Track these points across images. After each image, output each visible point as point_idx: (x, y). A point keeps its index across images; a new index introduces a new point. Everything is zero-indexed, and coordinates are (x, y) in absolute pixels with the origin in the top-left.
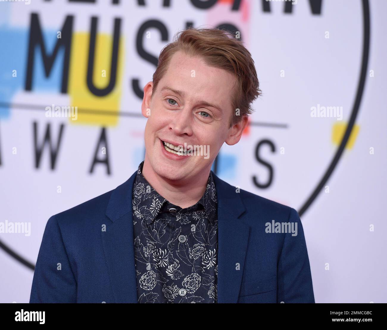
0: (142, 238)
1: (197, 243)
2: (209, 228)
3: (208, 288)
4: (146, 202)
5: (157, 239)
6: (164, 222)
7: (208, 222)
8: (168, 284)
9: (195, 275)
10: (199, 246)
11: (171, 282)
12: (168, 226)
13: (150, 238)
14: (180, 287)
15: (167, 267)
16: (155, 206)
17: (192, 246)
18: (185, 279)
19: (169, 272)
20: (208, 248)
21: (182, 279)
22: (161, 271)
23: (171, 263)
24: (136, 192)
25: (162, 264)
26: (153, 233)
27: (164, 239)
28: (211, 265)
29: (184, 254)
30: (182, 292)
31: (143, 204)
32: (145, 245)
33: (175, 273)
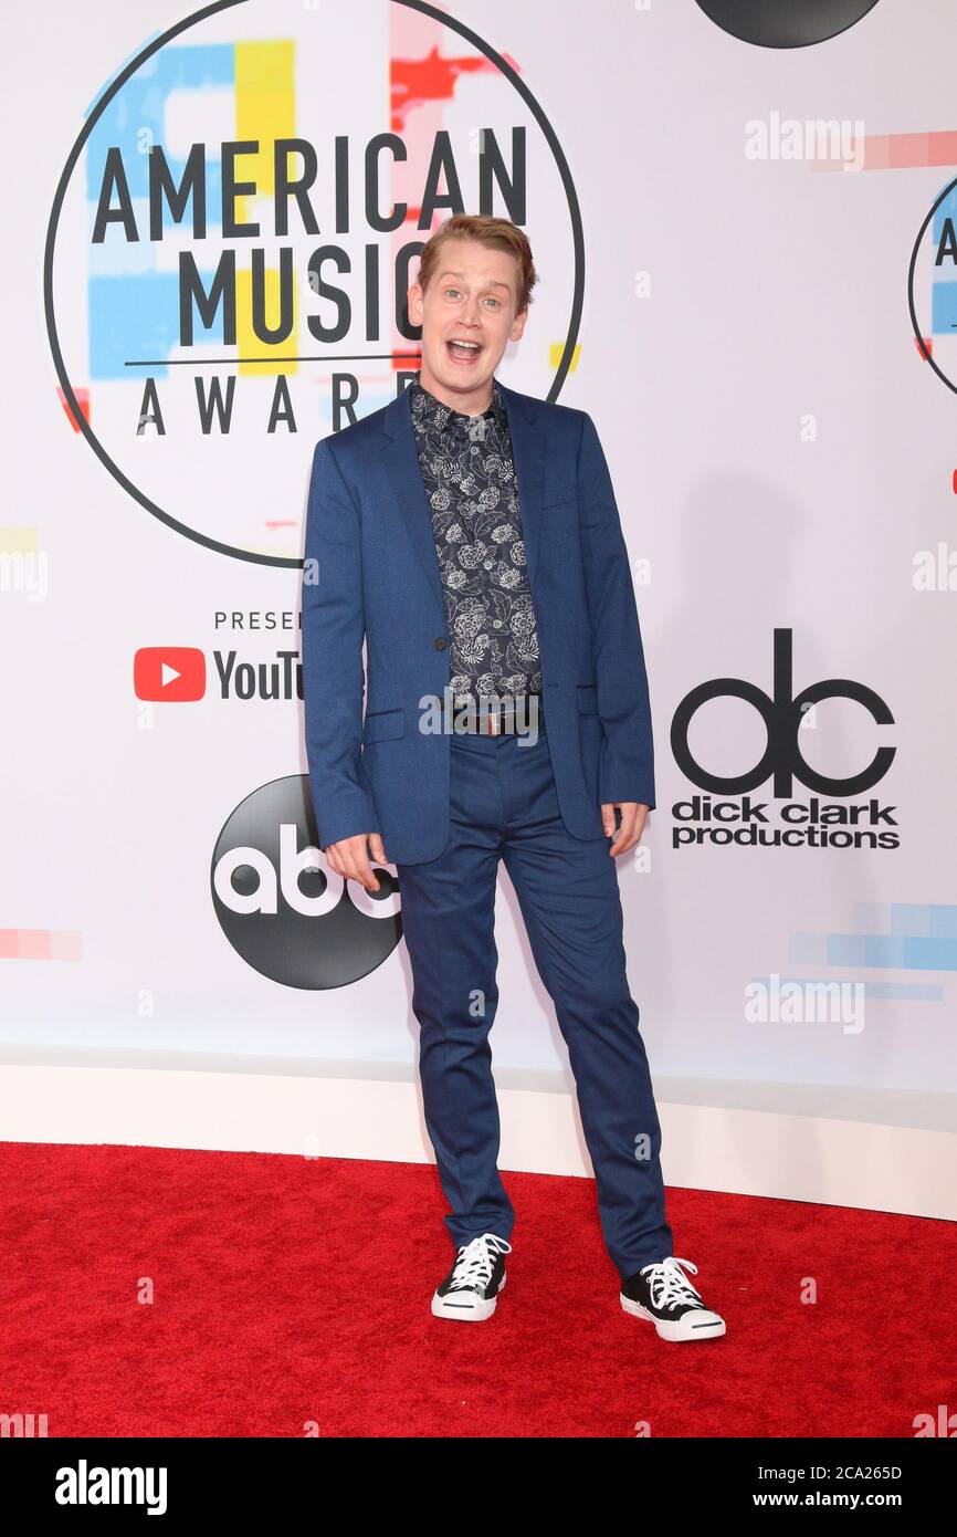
0: (427, 454)
1: (490, 454)
2: (501, 438)
3: (508, 502)
4: (427, 416)
5: (445, 452)
6: (452, 434)
7: (498, 430)
8: (464, 501)
9: (493, 489)
10: (491, 458)
11: (465, 499)
12: (457, 439)
13: (437, 452)
14: (478, 503)
15: (460, 482)
16: (440, 418)
17: (485, 458)
18: (482, 495)
19: (464, 486)
20: (503, 459)
21: (479, 494)
22: (455, 487)
23: (464, 478)
24: (414, 406)
25: (454, 479)
26: (441, 448)
27: (454, 452)
28: (508, 477)
29: (478, 467)
30: (481, 508)
31: (425, 417)
32: (432, 461)
33: (470, 488)
